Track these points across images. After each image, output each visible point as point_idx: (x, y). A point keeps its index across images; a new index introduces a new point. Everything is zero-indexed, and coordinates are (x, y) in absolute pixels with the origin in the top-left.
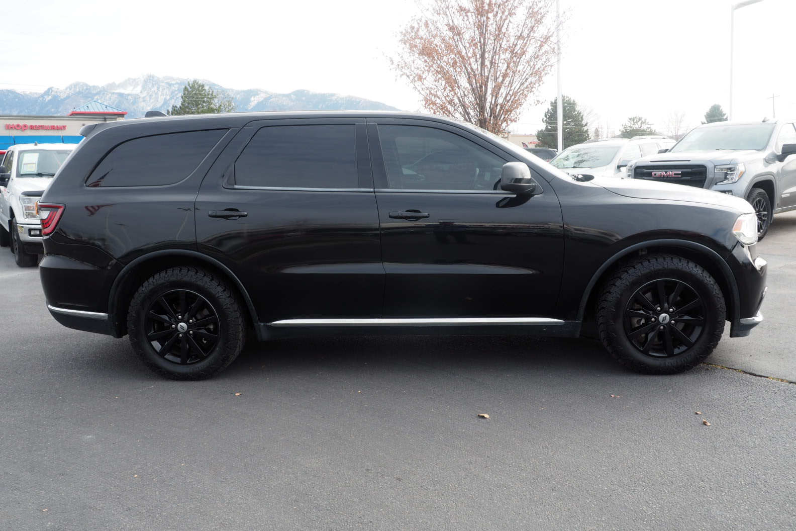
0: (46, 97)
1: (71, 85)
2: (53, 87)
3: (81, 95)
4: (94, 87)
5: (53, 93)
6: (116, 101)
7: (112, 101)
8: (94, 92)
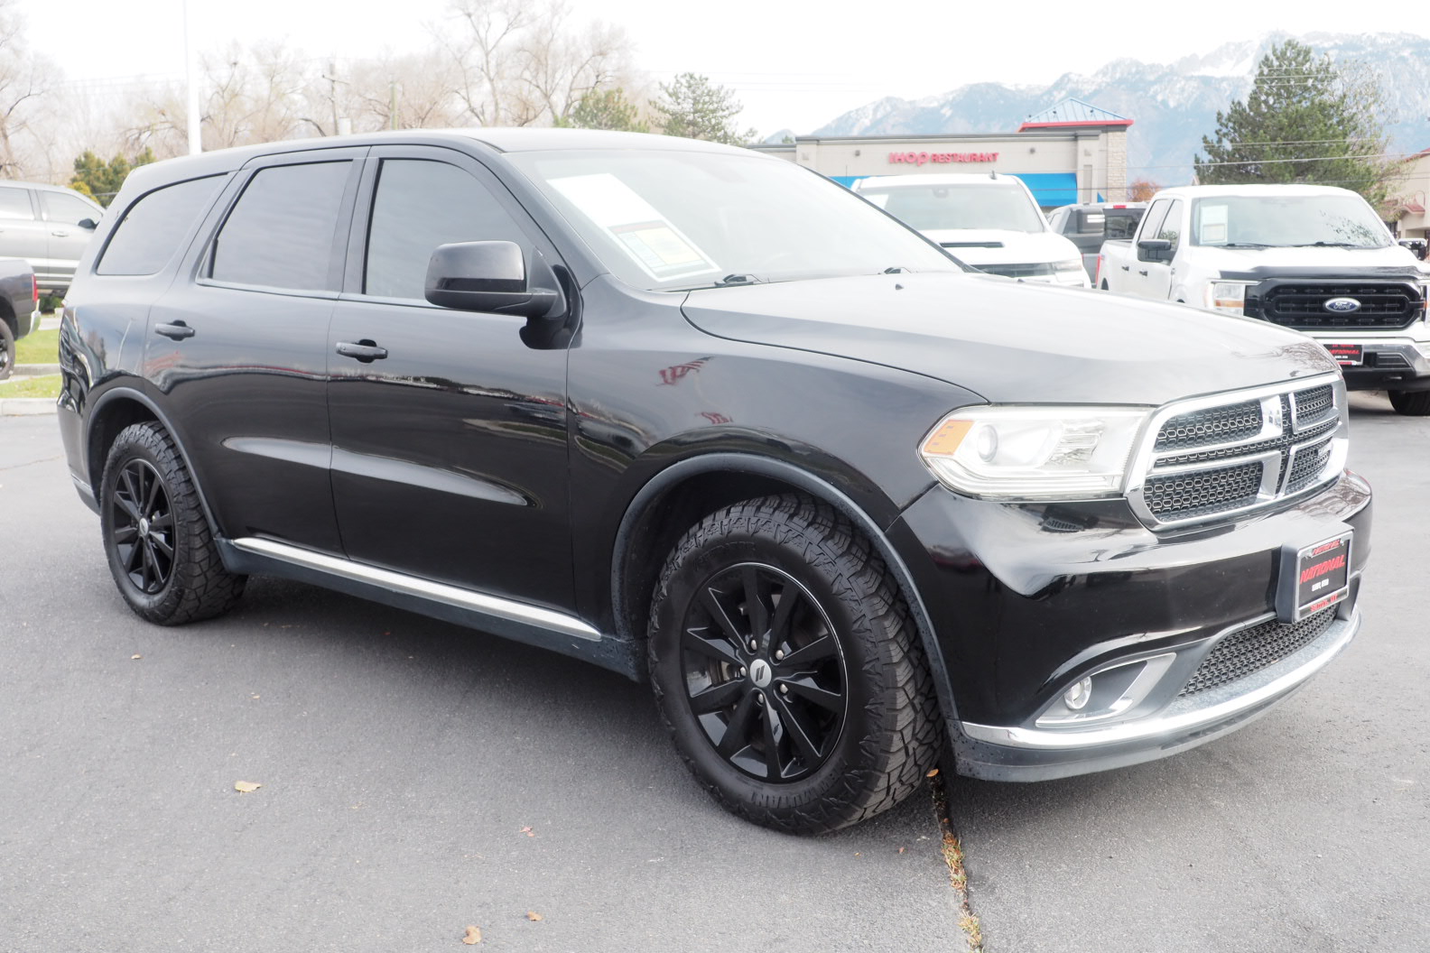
0: (1055, 93)
1: (1107, 67)
2: (1071, 73)
3: (1123, 86)
4: (1152, 66)
5: (1070, 86)
6: (1195, 96)
7: (1186, 95)
8: (1151, 78)
